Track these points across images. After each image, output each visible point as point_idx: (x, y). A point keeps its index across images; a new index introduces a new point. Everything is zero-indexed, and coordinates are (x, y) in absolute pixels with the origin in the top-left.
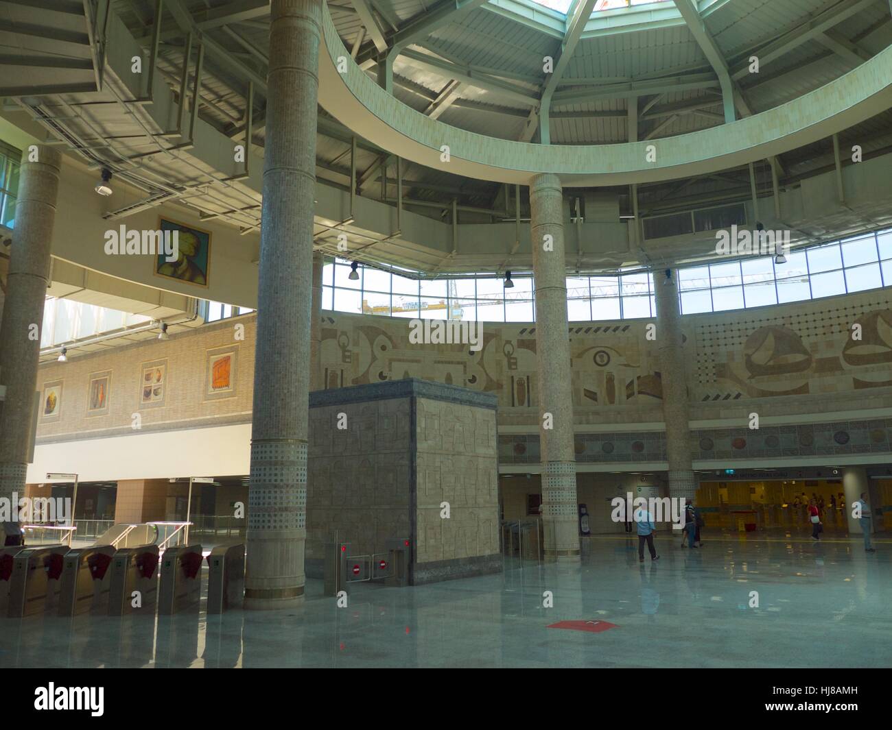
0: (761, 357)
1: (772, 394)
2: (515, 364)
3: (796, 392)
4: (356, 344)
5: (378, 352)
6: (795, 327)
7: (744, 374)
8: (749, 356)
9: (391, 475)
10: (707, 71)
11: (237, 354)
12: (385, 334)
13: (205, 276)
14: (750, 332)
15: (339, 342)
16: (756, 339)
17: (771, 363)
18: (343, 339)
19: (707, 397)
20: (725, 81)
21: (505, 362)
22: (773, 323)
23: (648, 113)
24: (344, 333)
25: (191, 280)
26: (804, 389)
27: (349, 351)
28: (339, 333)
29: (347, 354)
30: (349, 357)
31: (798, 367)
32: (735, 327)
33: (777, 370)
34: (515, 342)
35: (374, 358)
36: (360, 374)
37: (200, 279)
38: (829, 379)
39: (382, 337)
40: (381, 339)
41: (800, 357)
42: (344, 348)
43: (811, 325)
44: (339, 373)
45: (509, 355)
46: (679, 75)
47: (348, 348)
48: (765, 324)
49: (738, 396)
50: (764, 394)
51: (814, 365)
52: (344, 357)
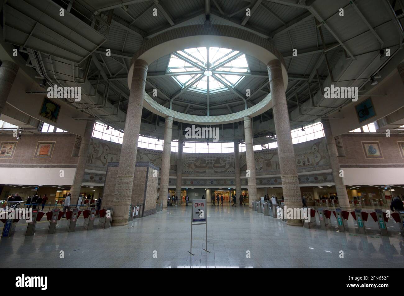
0: (198, 164)
1: (199, 172)
2: (142, 158)
3: (203, 172)
4: (99, 147)
5: (105, 151)
6: (205, 159)
7: (194, 167)
8: (195, 163)
9: (139, 187)
10: (206, 104)
11: (53, 145)
12: (108, 146)
13: (56, 119)
14: (196, 158)
15: (93, 146)
16: (197, 160)
17: (199, 165)
18: (95, 146)
19: (185, 172)
20: (208, 108)
21: (139, 158)
22: (201, 157)
23: (191, 109)
24: (95, 144)
25: (51, 119)
26: (205, 172)
27: (96, 149)
28: (94, 144)
29: (95, 150)
30: (96, 151)
31: (204, 167)
32: (193, 157)
33: (200, 167)
34: (143, 153)
35: (103, 152)
36: (98, 156)
37: (54, 120)
38: (210, 170)
39: (107, 147)
40: (106, 147)
41: (205, 165)
42: (95, 148)
43: (208, 159)
44: (92, 155)
45: (141, 156)
46: (200, 103)
47: (96, 148)
48: (199, 157)
49: (192, 172)
50: (197, 172)
51: (208, 167)
52: (94, 150)
